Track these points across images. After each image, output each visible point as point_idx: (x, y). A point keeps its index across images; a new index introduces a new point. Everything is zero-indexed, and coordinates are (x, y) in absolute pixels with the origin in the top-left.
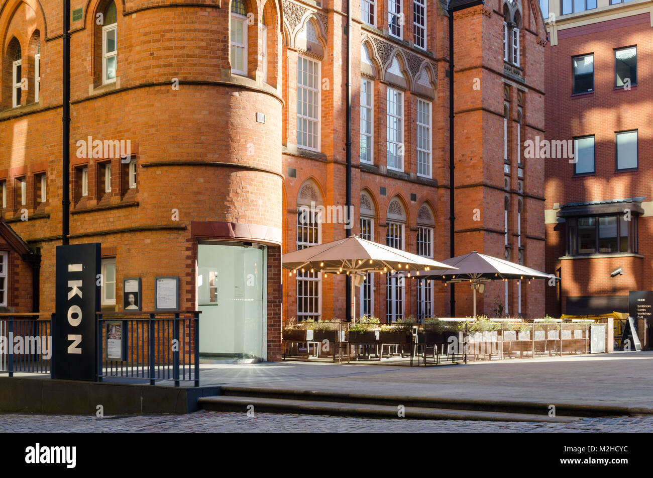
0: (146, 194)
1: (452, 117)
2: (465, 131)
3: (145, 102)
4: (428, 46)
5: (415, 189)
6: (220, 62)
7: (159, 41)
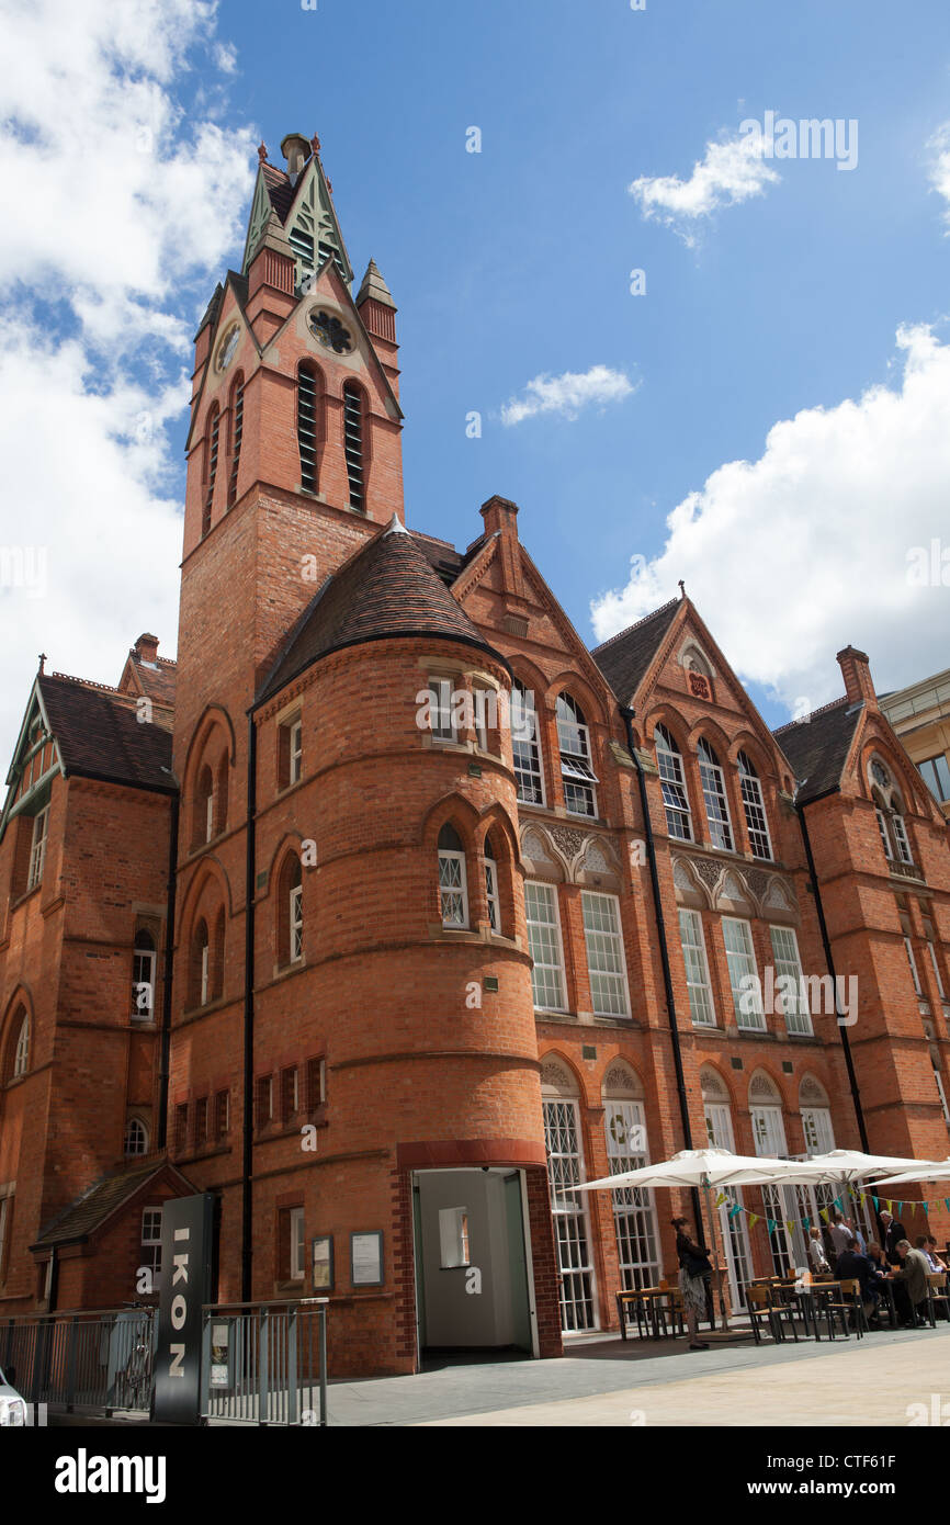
0: (336, 1110)
1: (827, 946)
2: (850, 963)
3: (333, 981)
4: (775, 856)
5: (789, 1054)
6: (427, 915)
7: (347, 898)
